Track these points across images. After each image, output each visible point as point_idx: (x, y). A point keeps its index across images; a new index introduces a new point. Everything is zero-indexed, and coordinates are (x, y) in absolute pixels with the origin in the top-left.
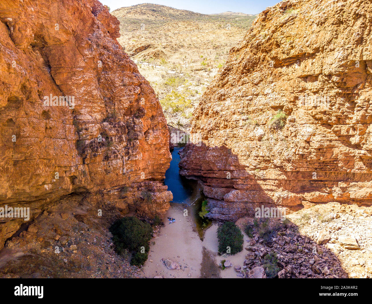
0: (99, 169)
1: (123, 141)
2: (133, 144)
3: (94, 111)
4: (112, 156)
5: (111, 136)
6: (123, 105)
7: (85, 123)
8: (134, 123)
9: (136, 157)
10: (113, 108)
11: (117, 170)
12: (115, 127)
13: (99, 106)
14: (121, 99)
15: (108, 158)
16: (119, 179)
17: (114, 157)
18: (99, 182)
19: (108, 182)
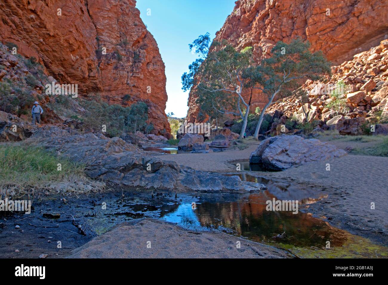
0: (109, 75)
1: (130, 61)
2: (137, 65)
3: (112, 37)
4: (121, 68)
5: (121, 54)
6: (133, 39)
7: (104, 41)
8: (140, 52)
9: (138, 74)
10: (125, 39)
11: (123, 79)
12: (125, 50)
13: (116, 35)
14: (132, 34)
15: (117, 68)
16: (124, 88)
17: (122, 69)
18: (107, 88)
19: (115, 88)
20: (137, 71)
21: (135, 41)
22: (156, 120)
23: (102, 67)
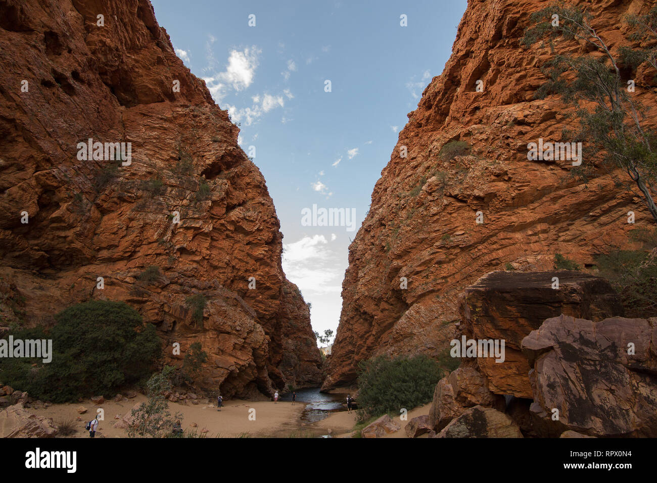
1: (185, 198)
3: (158, 157)
4: (154, 207)
5: (165, 184)
6: (205, 162)
8: (215, 184)
10: (189, 162)
12: (179, 178)
13: (168, 155)
14: (205, 154)
15: (144, 207)
17: (156, 210)
18: (105, 254)
19: (126, 252)
20: (196, 216)
21: (209, 165)
22: (226, 336)
23: (105, 205)
